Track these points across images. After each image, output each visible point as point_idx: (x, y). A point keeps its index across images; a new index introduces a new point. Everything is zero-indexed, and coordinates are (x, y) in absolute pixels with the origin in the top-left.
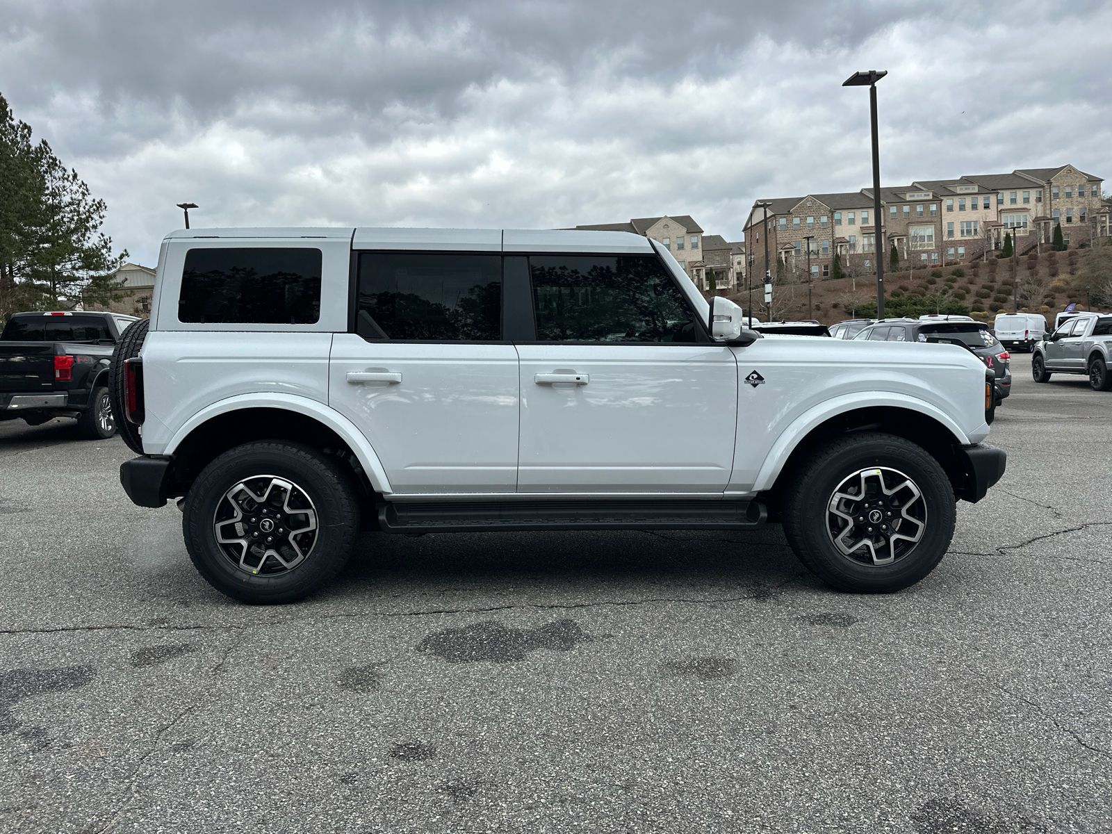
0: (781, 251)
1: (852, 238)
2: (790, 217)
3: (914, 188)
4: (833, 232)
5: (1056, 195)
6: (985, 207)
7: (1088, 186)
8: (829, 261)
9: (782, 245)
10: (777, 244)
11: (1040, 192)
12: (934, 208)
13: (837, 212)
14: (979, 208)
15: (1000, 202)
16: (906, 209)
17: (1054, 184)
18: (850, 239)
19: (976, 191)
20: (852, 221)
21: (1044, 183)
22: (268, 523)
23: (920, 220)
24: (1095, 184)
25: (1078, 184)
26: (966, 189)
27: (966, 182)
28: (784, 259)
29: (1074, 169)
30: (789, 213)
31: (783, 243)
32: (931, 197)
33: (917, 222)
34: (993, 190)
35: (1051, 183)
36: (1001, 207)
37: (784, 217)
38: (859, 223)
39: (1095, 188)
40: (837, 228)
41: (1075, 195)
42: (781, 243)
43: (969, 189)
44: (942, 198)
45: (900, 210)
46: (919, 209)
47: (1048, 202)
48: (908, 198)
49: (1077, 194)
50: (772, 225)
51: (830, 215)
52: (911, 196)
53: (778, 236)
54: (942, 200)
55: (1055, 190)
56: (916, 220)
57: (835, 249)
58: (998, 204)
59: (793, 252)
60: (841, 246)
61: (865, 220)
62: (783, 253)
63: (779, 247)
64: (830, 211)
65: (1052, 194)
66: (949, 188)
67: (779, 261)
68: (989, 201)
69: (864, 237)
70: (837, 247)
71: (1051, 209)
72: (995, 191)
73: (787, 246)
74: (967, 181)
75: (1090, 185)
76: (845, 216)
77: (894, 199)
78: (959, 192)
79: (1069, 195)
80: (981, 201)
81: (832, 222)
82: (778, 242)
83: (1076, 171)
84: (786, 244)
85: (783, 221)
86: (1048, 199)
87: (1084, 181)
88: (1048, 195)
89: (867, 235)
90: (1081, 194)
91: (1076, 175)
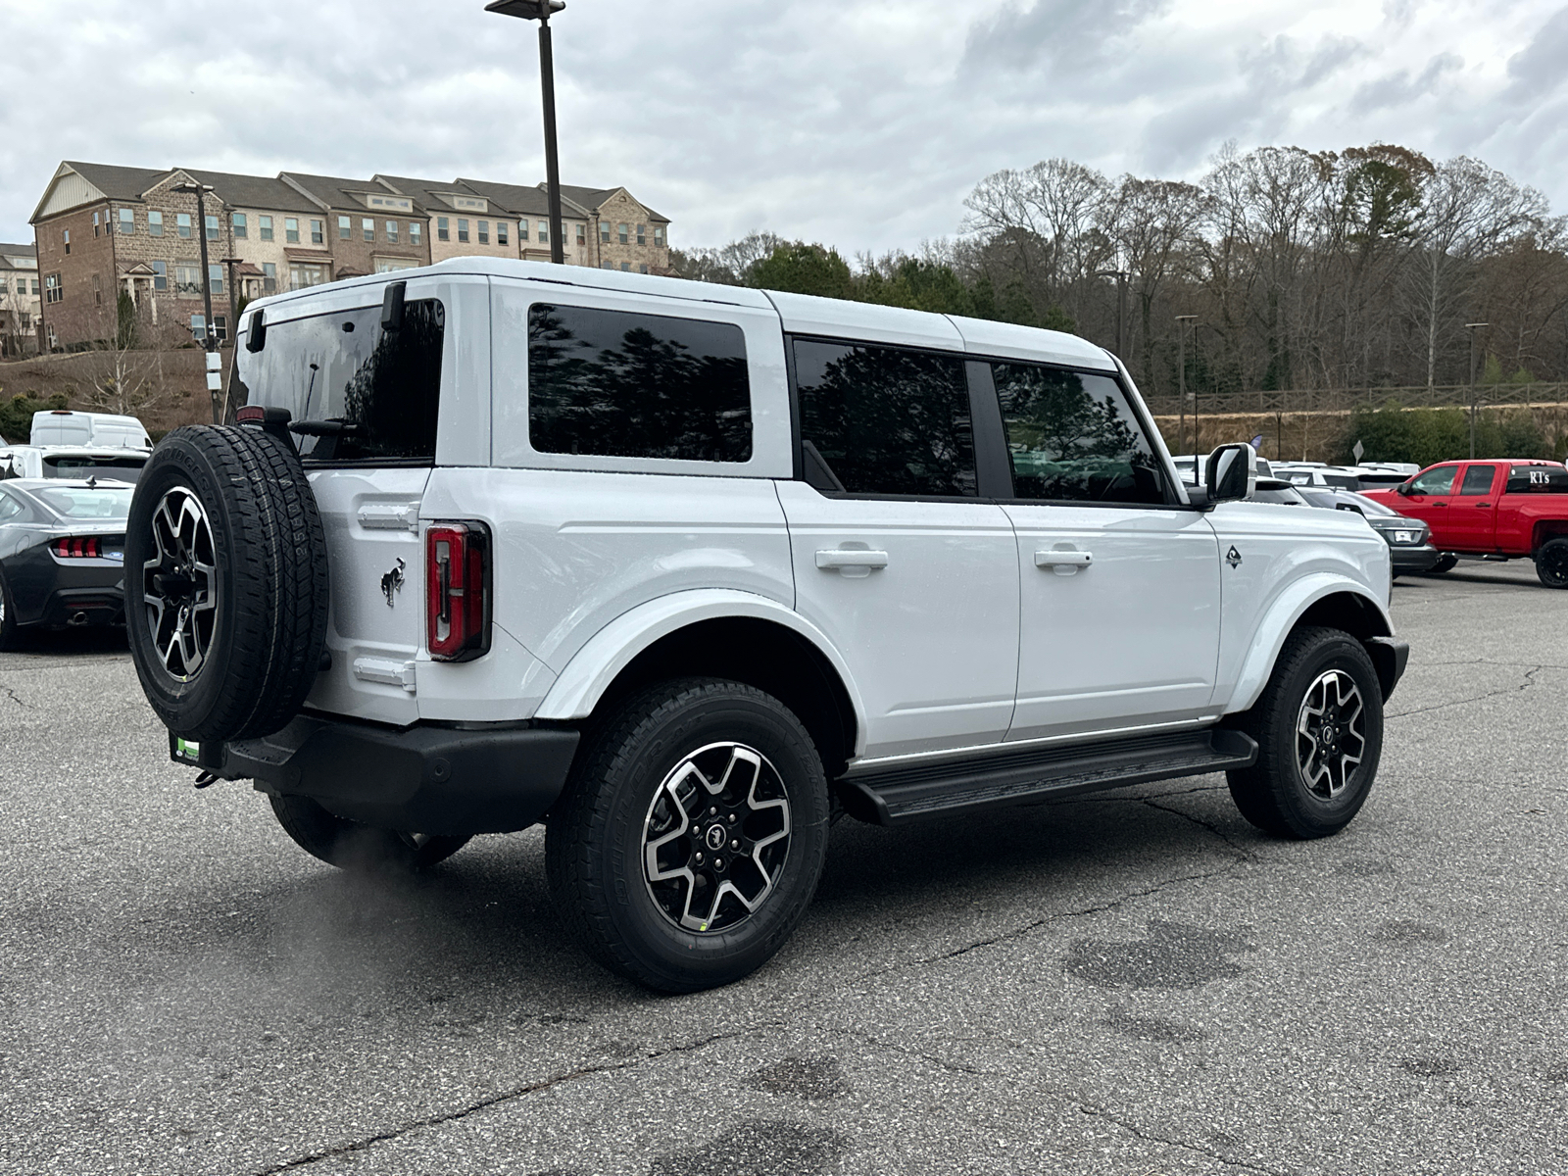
0: (126, 276)
1: (269, 268)
2: (142, 208)
3: (377, 185)
4: (230, 250)
5: (606, 236)
6: (500, 242)
7: (650, 228)
8: (225, 309)
9: (128, 265)
10: (115, 260)
11: (583, 227)
12: (416, 229)
13: (239, 210)
14: (491, 240)
15: (523, 236)
16: (368, 224)
17: (603, 217)
18: (265, 269)
19: (485, 210)
20: (267, 234)
21: (587, 212)
22: (718, 831)
23: (393, 249)
24: (660, 226)
25: (636, 223)
26: (469, 203)
27: (465, 189)
28: (133, 295)
29: (630, 197)
30: (139, 199)
31: (129, 261)
32: (410, 210)
33: (389, 253)
34: (511, 212)
35: (598, 214)
36: (525, 245)
37: (130, 207)
38: (281, 241)
39: (658, 233)
40: (239, 243)
41: (633, 240)
42: (125, 261)
43: (473, 204)
44: (430, 214)
45: (357, 224)
46: (390, 227)
47: (595, 247)
48: (371, 205)
49: (636, 241)
50: (102, 220)
51: (223, 215)
52: (375, 201)
53: (119, 246)
54: (429, 218)
55: (604, 228)
56: (387, 248)
57: (237, 287)
58: (520, 238)
59: (152, 282)
60: (248, 281)
61: (293, 235)
62: (131, 281)
63: (122, 268)
64: (225, 208)
65: (600, 235)
66: (440, 197)
67: (124, 299)
68: (507, 231)
69: (291, 269)
70: (240, 282)
71: (599, 259)
72: (514, 215)
73: (138, 268)
74: (466, 187)
75: (652, 228)
76: (254, 221)
77: (344, 202)
78: (457, 207)
79: (624, 239)
80: (493, 228)
81: (229, 231)
82: (117, 257)
83: (634, 202)
84: (136, 263)
85: (126, 215)
86: (595, 242)
87: (644, 219)
88: (594, 234)
89: (297, 266)
90: (641, 241)
91: (633, 207)
